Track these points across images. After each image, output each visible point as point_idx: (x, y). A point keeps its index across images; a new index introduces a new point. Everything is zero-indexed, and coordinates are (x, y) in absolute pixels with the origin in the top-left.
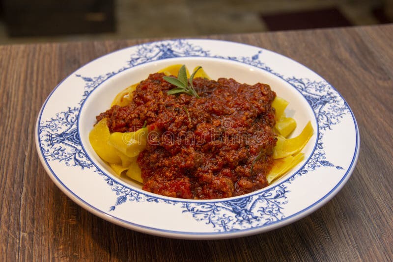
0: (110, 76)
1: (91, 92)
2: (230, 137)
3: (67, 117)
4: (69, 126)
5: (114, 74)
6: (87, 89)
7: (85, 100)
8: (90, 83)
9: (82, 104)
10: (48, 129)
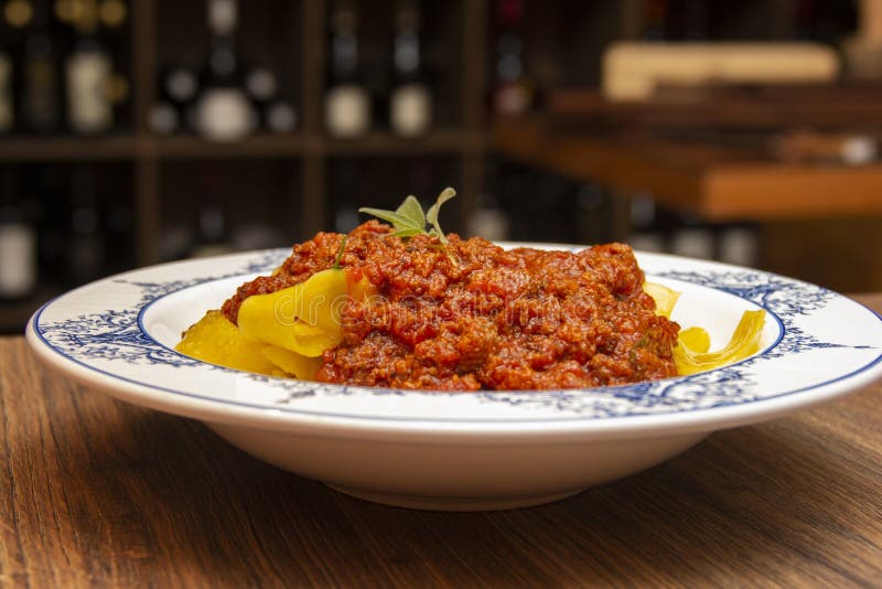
0: (201, 281)
1: (160, 297)
2: (561, 295)
3: (109, 320)
4: (117, 328)
5: (211, 279)
6: (148, 294)
7: (148, 305)
8: (154, 288)
9: (144, 309)
10: (62, 330)
